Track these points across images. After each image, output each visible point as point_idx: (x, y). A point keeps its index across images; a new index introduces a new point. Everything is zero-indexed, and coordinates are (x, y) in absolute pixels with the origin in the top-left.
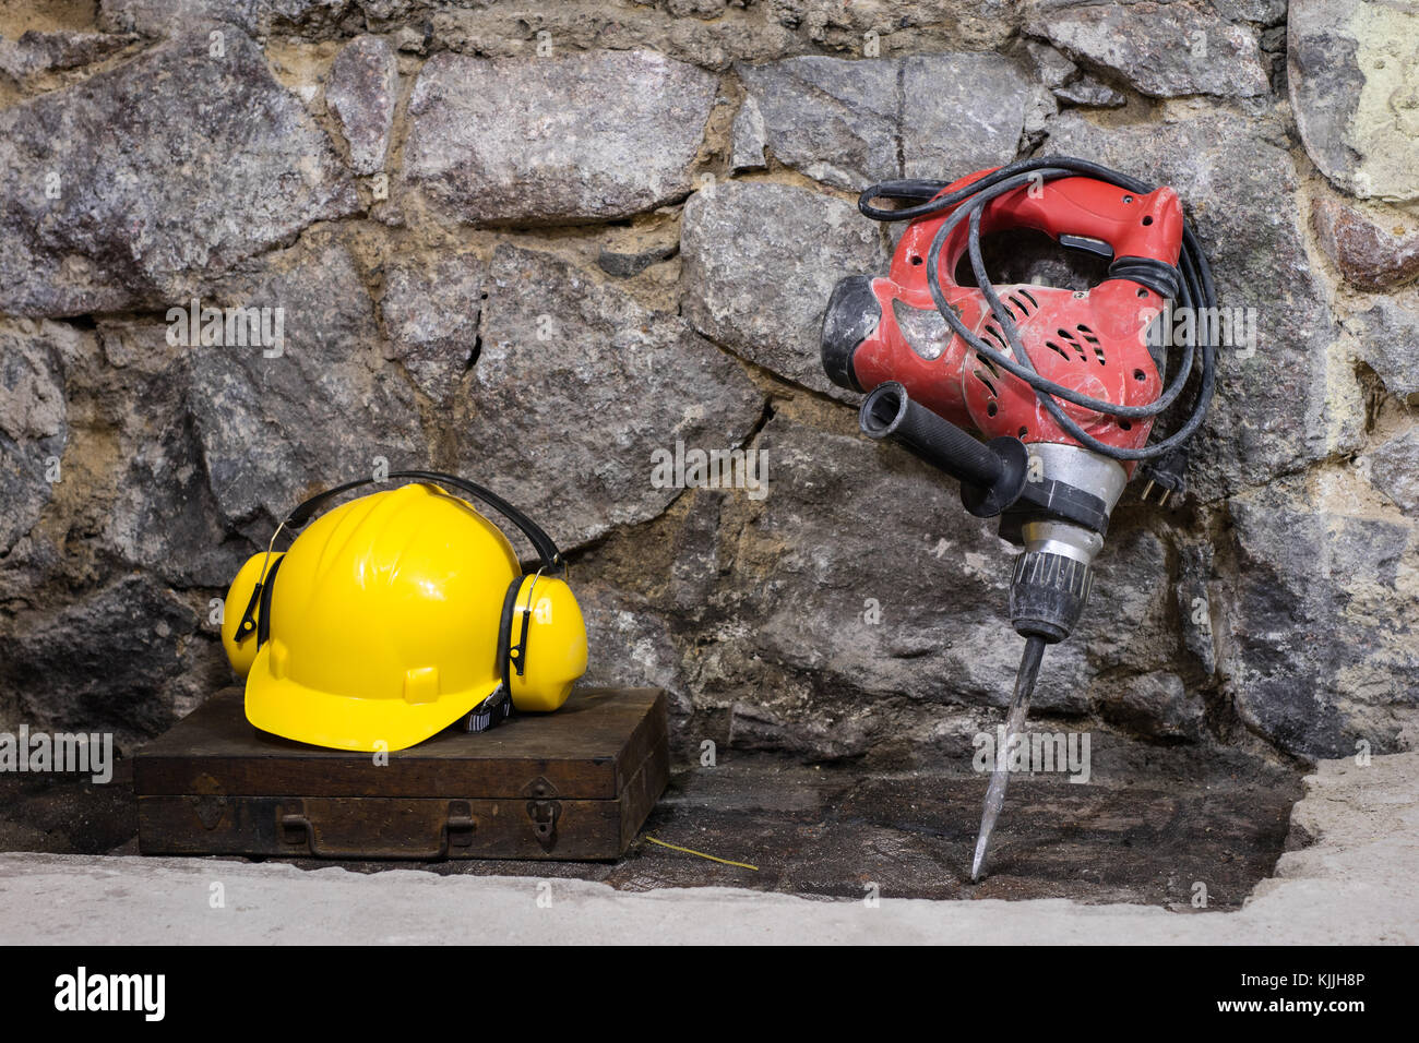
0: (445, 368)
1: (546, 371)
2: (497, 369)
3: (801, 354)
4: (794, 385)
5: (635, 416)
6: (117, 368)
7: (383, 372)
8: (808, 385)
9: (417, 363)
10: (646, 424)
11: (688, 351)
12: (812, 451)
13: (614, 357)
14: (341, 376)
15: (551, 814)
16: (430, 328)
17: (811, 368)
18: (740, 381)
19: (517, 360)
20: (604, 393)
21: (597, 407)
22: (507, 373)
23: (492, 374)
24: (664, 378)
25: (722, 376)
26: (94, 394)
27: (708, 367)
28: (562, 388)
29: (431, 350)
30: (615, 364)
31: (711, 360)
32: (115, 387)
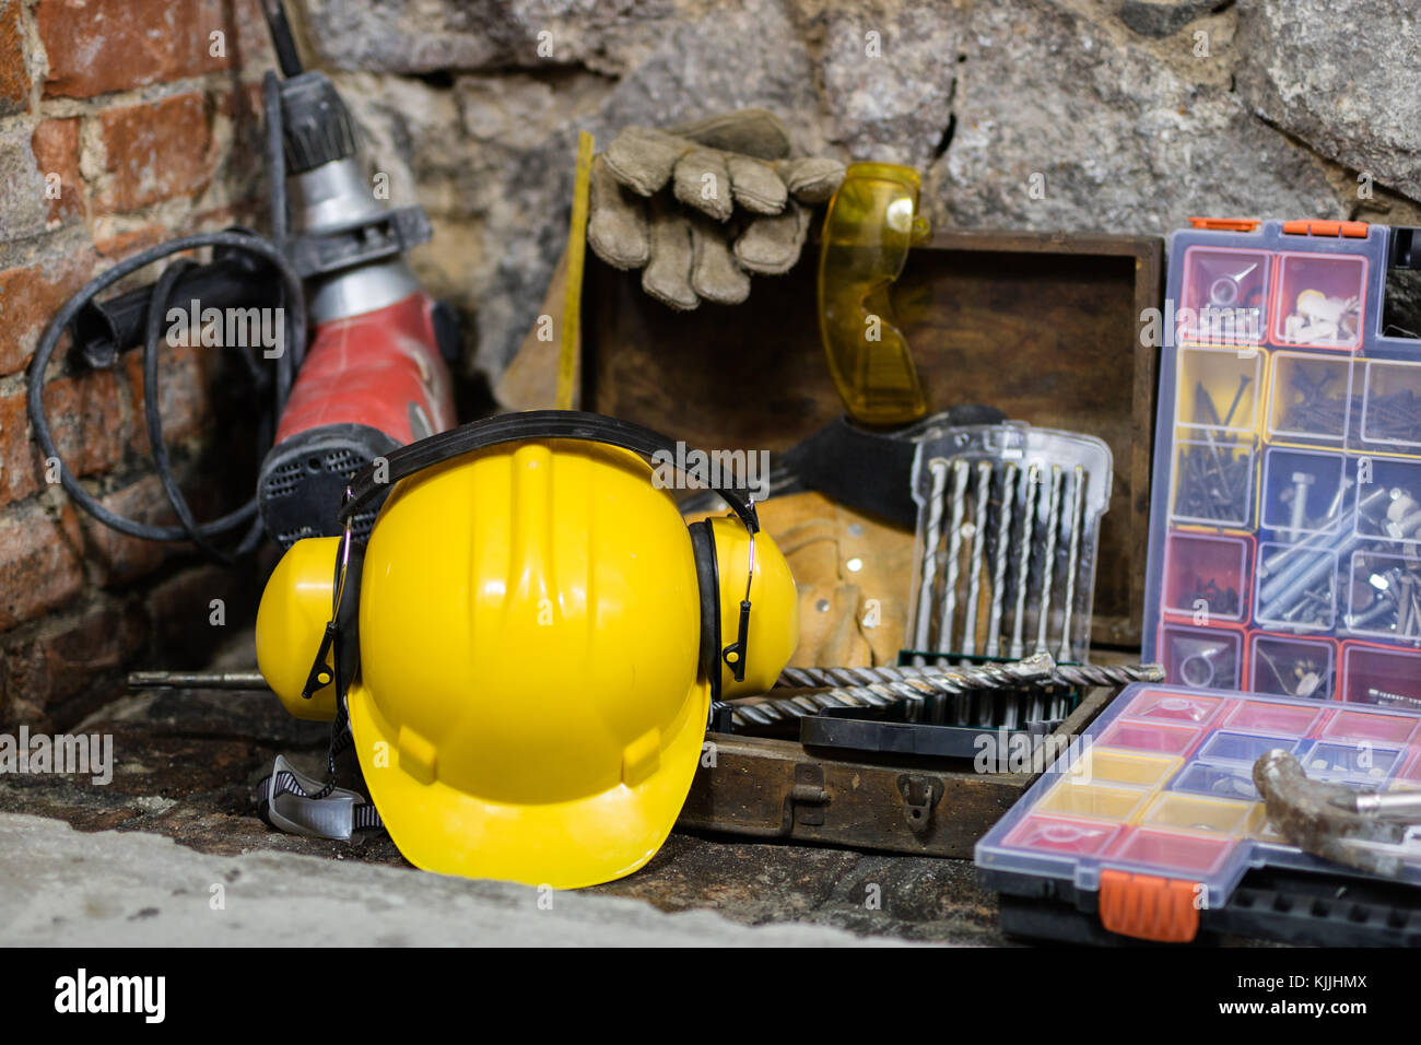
0: (906, 154)
1: (1046, 163)
2: (976, 160)
3: (1404, 151)
4: (1393, 193)
6: (481, 141)
8: (1411, 194)
9: (868, 148)
11: (1243, 140)
13: (1138, 147)
15: (929, 794)
16: (887, 100)
18: (1314, 186)
19: (1004, 148)
20: (1124, 196)
21: (1112, 214)
22: (990, 165)
23: (969, 167)
24: (1207, 178)
25: (1289, 178)
26: (452, 174)
27: (1270, 165)
28: (1066, 187)
29: (887, 131)
30: (1138, 157)
31: (1274, 155)
32: (478, 165)
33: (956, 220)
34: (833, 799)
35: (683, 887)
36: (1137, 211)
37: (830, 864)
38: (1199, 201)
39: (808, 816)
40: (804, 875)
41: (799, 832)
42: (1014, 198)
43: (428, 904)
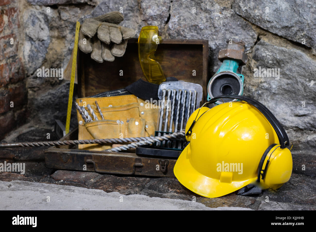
0: (159, 23)
1: (190, 25)
2: (175, 24)
3: (269, 22)
4: (267, 31)
5: (217, 39)
6: (64, 20)
7: (141, 24)
8: (271, 31)
9: (151, 22)
10: (220, 42)
11: (234, 19)
12: (272, 52)
13: (211, 21)
14: (128, 25)
16: (155, 11)
17: (272, 26)
18: (250, 29)
19: (181, 21)
20: (208, 32)
21: (205, 36)
22: (178, 25)
23: (173, 26)
24: (226, 28)
25: (244, 28)
26: (58, 28)
27: (240, 25)
28: (195, 30)
29: (155, 18)
30: (211, 23)
31: (241, 23)
32: (64, 26)
33: (171, 37)
34: (144, 165)
35: (111, 187)
36: (210, 35)
37: (144, 181)
38: (224, 33)
39: (138, 170)
40: (138, 183)
41: (136, 173)
42: (184, 32)
43: (54, 191)
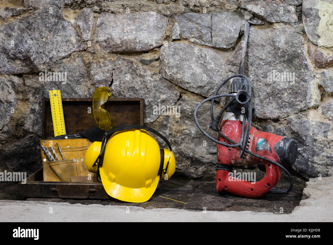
0: (105, 86)
1: (129, 87)
3: (188, 83)
5: (149, 98)
6: (28, 86)
7: (90, 87)
8: (189, 90)
9: (98, 85)
10: (152, 99)
11: (162, 82)
12: (191, 106)
14: (80, 88)
16: (101, 77)
17: (191, 86)
18: (174, 89)
19: (121, 84)
20: (142, 92)
21: (140, 95)
22: (119, 87)
23: (115, 88)
24: (156, 89)
25: (169, 88)
26: (22, 92)
28: (132, 91)
29: (101, 82)
30: (144, 85)
31: (167, 84)
32: (27, 91)
33: (114, 97)
36: (144, 94)
38: (155, 93)
42: (123, 93)
